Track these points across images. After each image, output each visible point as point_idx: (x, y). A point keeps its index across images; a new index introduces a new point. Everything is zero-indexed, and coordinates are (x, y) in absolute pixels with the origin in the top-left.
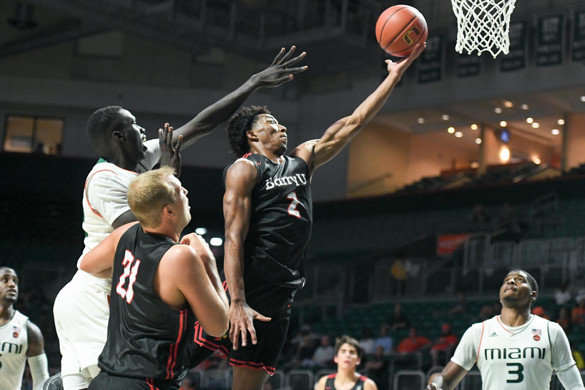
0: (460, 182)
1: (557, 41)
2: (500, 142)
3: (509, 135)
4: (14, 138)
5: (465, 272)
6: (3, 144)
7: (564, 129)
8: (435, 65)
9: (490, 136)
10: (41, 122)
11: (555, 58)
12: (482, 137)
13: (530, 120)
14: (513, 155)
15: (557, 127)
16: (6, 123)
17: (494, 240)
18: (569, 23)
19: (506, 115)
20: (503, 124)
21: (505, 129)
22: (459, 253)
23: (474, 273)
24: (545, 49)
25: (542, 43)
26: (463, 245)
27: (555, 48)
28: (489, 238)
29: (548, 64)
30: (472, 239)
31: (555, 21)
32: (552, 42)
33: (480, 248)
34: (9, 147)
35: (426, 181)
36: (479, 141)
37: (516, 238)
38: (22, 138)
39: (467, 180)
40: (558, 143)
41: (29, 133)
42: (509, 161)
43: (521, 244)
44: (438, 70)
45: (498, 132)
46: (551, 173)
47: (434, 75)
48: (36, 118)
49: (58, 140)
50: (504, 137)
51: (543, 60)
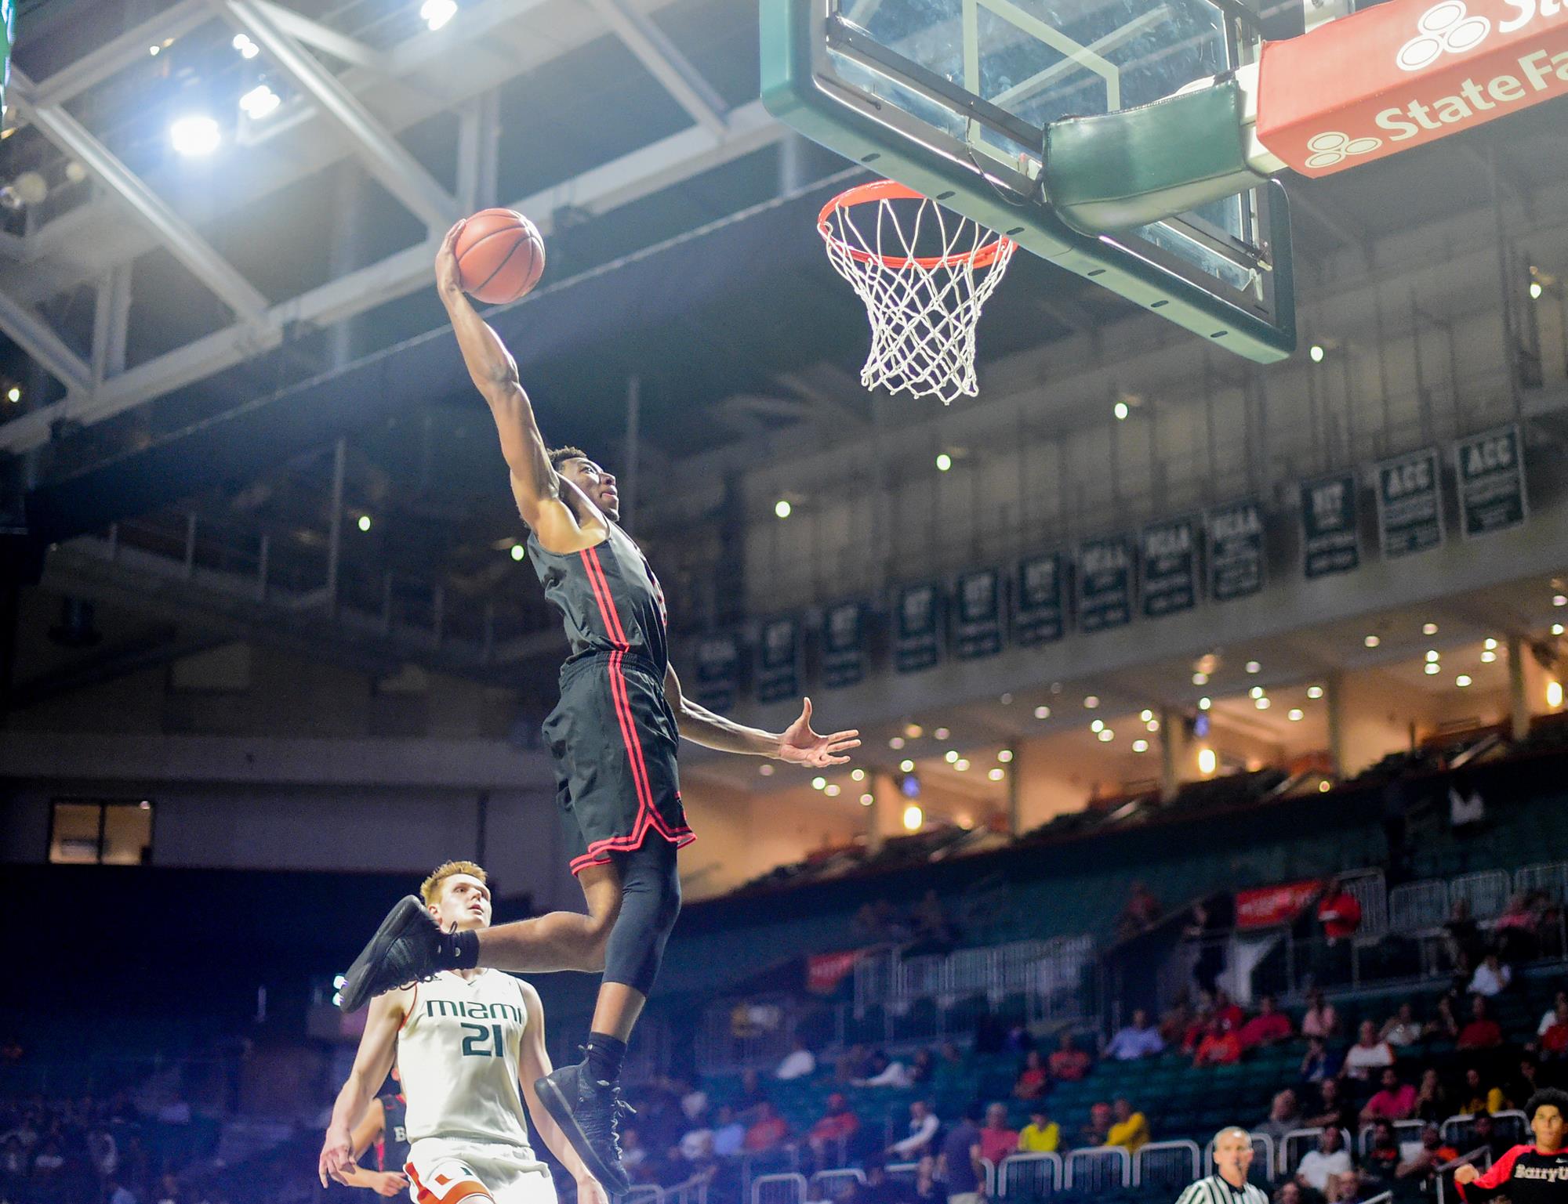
0: (839, 868)
1: (992, 613)
2: (904, 797)
3: (920, 785)
4: (66, 841)
5: (860, 1012)
6: (47, 853)
7: (1012, 768)
8: (785, 671)
9: (886, 787)
10: (112, 811)
11: (988, 644)
12: (872, 791)
13: (952, 756)
14: (927, 817)
15: (999, 765)
16: (52, 814)
17: (906, 955)
18: (1009, 585)
19: (912, 750)
20: (907, 766)
21: (912, 774)
22: (847, 982)
23: (876, 1012)
24: (971, 630)
25: (965, 620)
26: (851, 969)
27: (989, 626)
28: (896, 951)
29: (979, 654)
30: (867, 956)
31: (985, 581)
32: (982, 618)
33: (883, 970)
34: (57, 856)
35: (781, 872)
36: (866, 800)
37: (943, 950)
38: (81, 841)
39: (850, 864)
40: (1001, 794)
41: (93, 832)
42: (920, 828)
43: (953, 958)
44: (792, 679)
45: (899, 780)
46: (994, 842)
47: (786, 687)
48: (103, 804)
49: (145, 839)
50: (910, 787)
51: (969, 648)
